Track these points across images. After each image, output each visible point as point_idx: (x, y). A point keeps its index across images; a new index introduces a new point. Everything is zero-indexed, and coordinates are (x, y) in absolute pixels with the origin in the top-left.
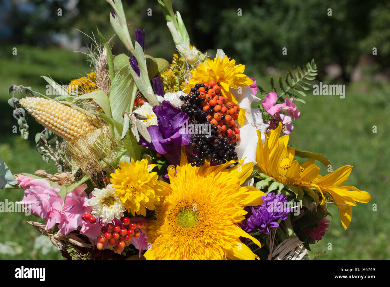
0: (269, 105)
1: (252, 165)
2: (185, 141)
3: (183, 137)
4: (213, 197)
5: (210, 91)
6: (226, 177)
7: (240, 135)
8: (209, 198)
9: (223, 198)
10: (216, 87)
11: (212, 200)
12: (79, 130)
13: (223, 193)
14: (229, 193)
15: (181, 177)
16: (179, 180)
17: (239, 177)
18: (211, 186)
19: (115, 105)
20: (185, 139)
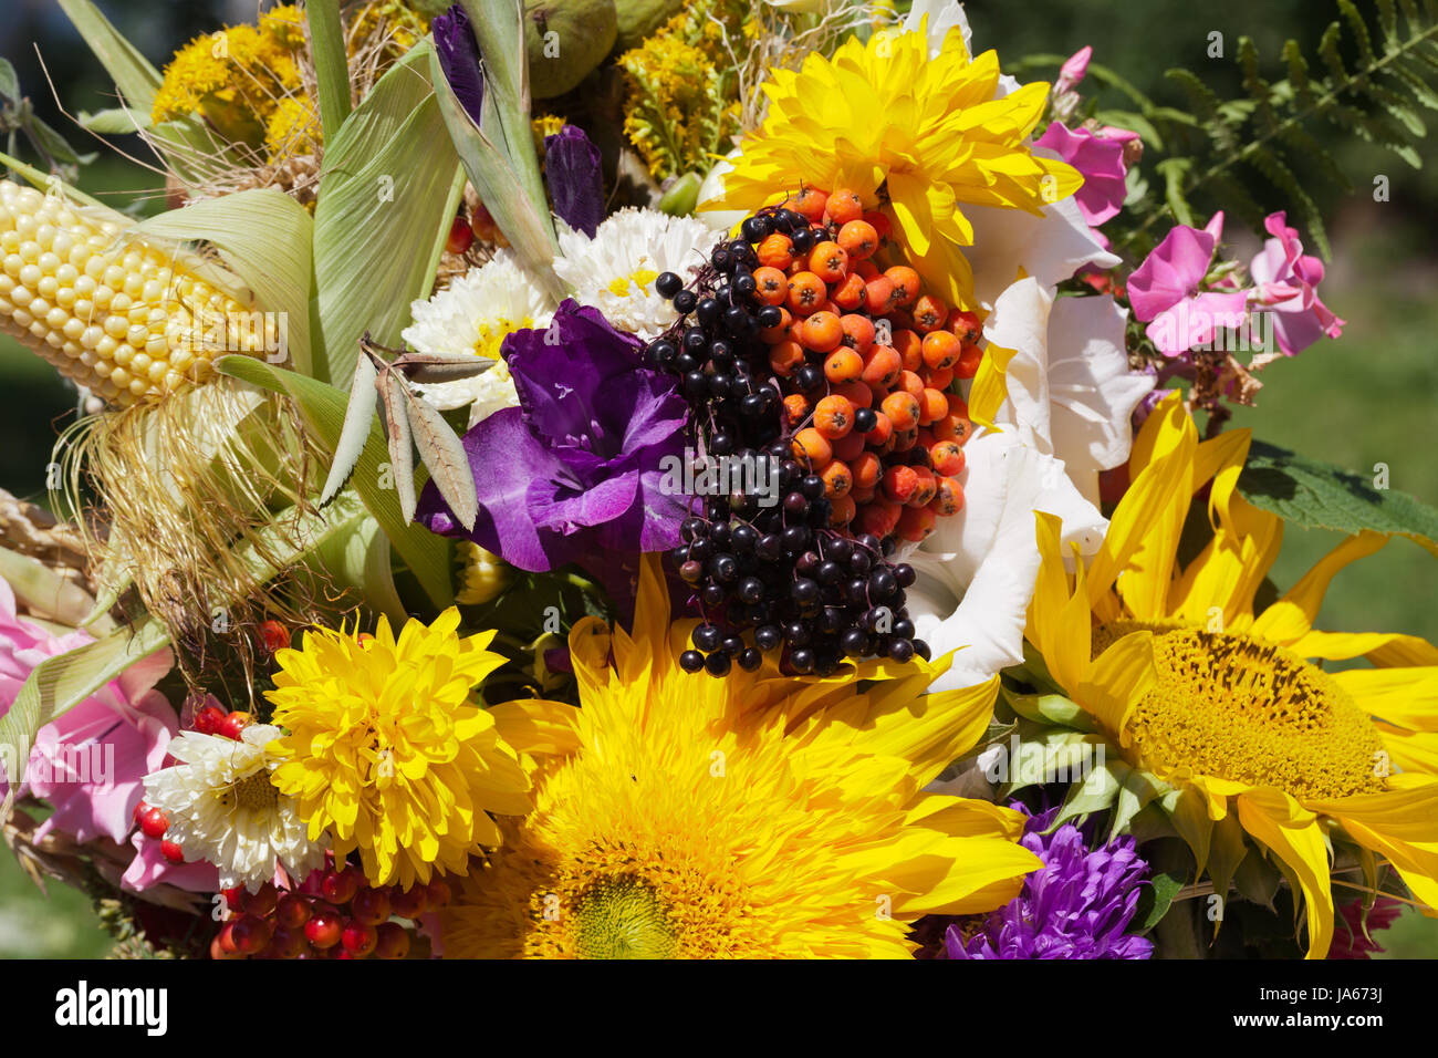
0: (1160, 292)
1: (985, 698)
2: (654, 526)
3: (647, 508)
4: (766, 850)
5: (823, 251)
6: (849, 744)
7: (963, 482)
8: (741, 858)
9: (816, 865)
10: (856, 231)
11: (755, 870)
12: (157, 366)
13: (814, 835)
14: (848, 844)
15: (629, 697)
16: (613, 711)
17: (910, 752)
18: (764, 780)
19: (335, 272)
20: (657, 517)
